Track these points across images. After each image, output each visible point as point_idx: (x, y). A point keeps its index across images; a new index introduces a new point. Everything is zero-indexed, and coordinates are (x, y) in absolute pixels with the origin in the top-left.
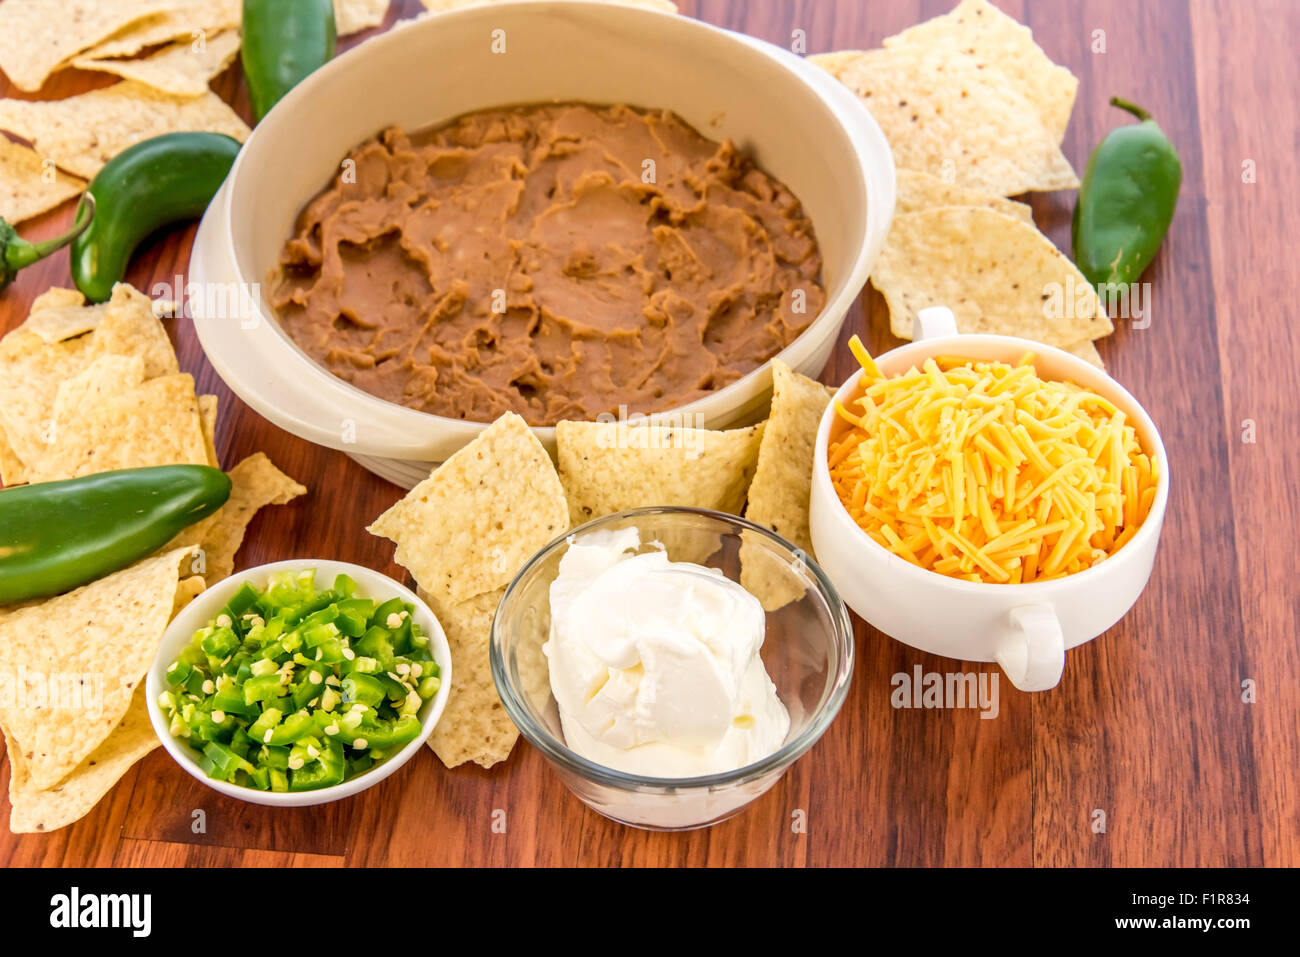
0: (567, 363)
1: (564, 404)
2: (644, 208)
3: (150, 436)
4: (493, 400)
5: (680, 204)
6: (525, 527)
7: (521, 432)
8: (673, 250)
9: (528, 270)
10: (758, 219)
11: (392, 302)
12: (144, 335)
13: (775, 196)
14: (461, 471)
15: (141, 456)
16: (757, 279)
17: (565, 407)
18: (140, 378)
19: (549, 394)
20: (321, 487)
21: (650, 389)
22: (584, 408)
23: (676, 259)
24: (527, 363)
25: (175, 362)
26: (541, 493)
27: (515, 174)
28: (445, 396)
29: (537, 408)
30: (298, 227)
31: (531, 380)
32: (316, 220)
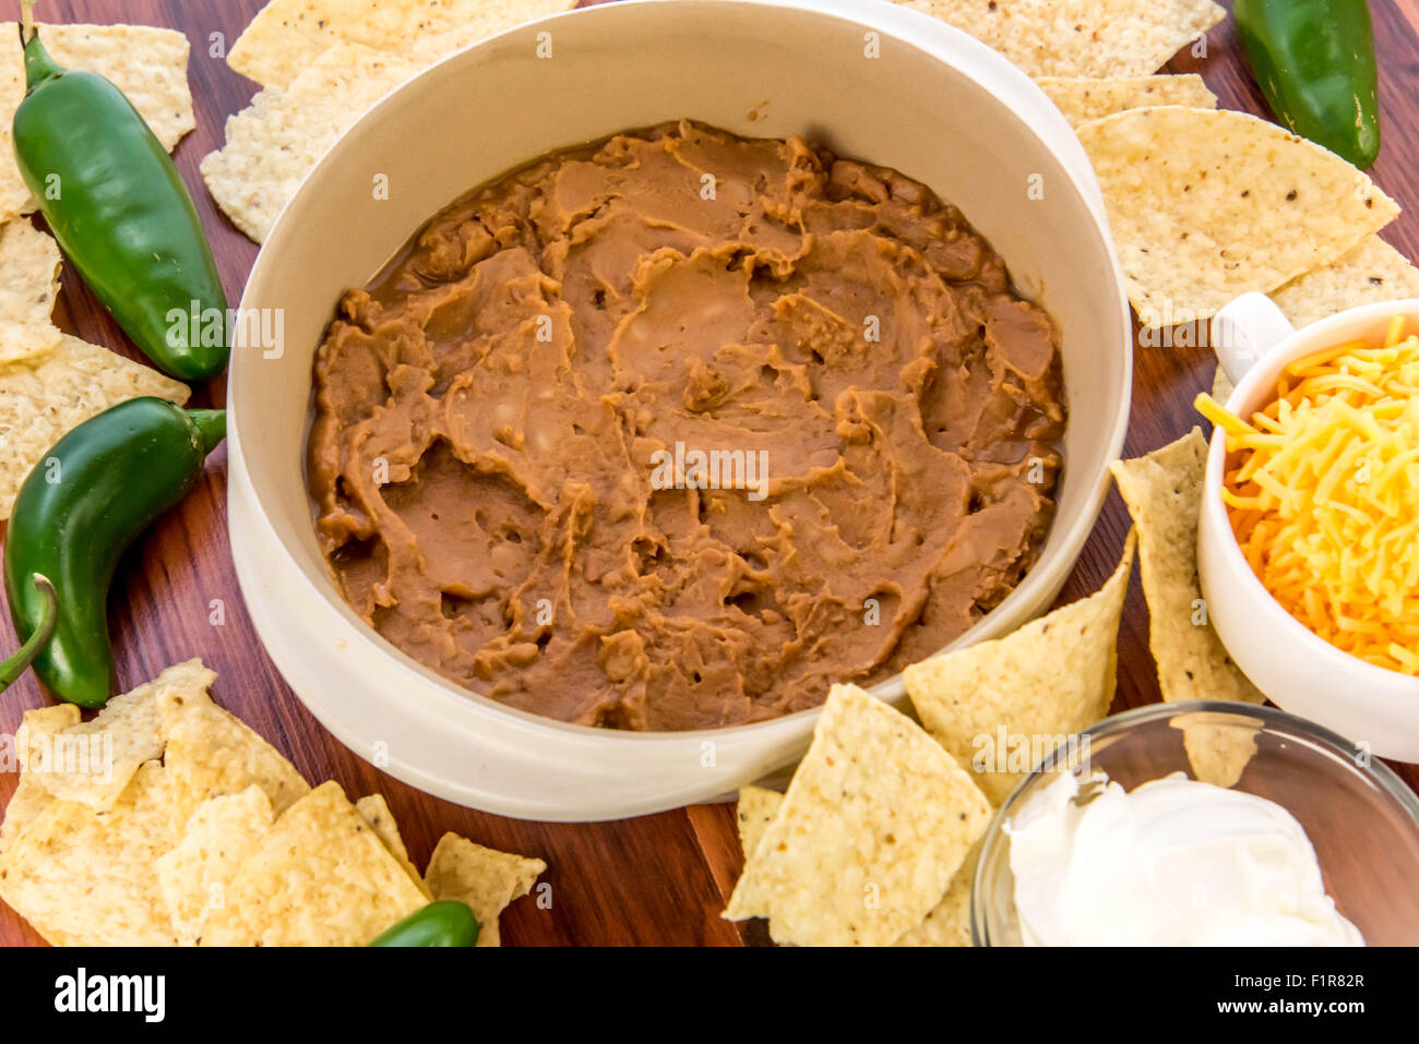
0: (779, 542)
1: (812, 605)
2: (736, 274)
3: (326, 888)
4: (723, 639)
5: (781, 253)
6: (924, 827)
7: (864, 706)
8: (809, 322)
9: (643, 427)
10: (884, 232)
11: (491, 545)
12: (226, 746)
13: (888, 187)
14: (814, 790)
15: (328, 921)
16: (941, 321)
17: (815, 608)
18: (270, 815)
19: (779, 596)
20: (551, 846)
21: (906, 539)
22: (839, 598)
23: (819, 332)
24: (730, 567)
25: (290, 767)
26: (927, 776)
27: (547, 295)
28: (663, 662)
29: (776, 623)
30: (315, 492)
31: (746, 586)
32: (337, 475)
